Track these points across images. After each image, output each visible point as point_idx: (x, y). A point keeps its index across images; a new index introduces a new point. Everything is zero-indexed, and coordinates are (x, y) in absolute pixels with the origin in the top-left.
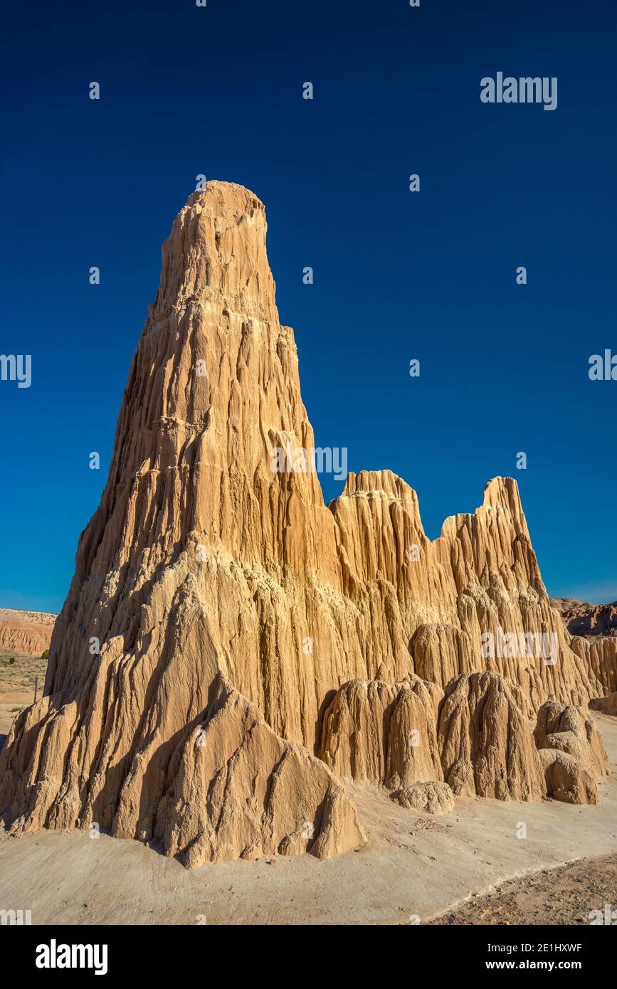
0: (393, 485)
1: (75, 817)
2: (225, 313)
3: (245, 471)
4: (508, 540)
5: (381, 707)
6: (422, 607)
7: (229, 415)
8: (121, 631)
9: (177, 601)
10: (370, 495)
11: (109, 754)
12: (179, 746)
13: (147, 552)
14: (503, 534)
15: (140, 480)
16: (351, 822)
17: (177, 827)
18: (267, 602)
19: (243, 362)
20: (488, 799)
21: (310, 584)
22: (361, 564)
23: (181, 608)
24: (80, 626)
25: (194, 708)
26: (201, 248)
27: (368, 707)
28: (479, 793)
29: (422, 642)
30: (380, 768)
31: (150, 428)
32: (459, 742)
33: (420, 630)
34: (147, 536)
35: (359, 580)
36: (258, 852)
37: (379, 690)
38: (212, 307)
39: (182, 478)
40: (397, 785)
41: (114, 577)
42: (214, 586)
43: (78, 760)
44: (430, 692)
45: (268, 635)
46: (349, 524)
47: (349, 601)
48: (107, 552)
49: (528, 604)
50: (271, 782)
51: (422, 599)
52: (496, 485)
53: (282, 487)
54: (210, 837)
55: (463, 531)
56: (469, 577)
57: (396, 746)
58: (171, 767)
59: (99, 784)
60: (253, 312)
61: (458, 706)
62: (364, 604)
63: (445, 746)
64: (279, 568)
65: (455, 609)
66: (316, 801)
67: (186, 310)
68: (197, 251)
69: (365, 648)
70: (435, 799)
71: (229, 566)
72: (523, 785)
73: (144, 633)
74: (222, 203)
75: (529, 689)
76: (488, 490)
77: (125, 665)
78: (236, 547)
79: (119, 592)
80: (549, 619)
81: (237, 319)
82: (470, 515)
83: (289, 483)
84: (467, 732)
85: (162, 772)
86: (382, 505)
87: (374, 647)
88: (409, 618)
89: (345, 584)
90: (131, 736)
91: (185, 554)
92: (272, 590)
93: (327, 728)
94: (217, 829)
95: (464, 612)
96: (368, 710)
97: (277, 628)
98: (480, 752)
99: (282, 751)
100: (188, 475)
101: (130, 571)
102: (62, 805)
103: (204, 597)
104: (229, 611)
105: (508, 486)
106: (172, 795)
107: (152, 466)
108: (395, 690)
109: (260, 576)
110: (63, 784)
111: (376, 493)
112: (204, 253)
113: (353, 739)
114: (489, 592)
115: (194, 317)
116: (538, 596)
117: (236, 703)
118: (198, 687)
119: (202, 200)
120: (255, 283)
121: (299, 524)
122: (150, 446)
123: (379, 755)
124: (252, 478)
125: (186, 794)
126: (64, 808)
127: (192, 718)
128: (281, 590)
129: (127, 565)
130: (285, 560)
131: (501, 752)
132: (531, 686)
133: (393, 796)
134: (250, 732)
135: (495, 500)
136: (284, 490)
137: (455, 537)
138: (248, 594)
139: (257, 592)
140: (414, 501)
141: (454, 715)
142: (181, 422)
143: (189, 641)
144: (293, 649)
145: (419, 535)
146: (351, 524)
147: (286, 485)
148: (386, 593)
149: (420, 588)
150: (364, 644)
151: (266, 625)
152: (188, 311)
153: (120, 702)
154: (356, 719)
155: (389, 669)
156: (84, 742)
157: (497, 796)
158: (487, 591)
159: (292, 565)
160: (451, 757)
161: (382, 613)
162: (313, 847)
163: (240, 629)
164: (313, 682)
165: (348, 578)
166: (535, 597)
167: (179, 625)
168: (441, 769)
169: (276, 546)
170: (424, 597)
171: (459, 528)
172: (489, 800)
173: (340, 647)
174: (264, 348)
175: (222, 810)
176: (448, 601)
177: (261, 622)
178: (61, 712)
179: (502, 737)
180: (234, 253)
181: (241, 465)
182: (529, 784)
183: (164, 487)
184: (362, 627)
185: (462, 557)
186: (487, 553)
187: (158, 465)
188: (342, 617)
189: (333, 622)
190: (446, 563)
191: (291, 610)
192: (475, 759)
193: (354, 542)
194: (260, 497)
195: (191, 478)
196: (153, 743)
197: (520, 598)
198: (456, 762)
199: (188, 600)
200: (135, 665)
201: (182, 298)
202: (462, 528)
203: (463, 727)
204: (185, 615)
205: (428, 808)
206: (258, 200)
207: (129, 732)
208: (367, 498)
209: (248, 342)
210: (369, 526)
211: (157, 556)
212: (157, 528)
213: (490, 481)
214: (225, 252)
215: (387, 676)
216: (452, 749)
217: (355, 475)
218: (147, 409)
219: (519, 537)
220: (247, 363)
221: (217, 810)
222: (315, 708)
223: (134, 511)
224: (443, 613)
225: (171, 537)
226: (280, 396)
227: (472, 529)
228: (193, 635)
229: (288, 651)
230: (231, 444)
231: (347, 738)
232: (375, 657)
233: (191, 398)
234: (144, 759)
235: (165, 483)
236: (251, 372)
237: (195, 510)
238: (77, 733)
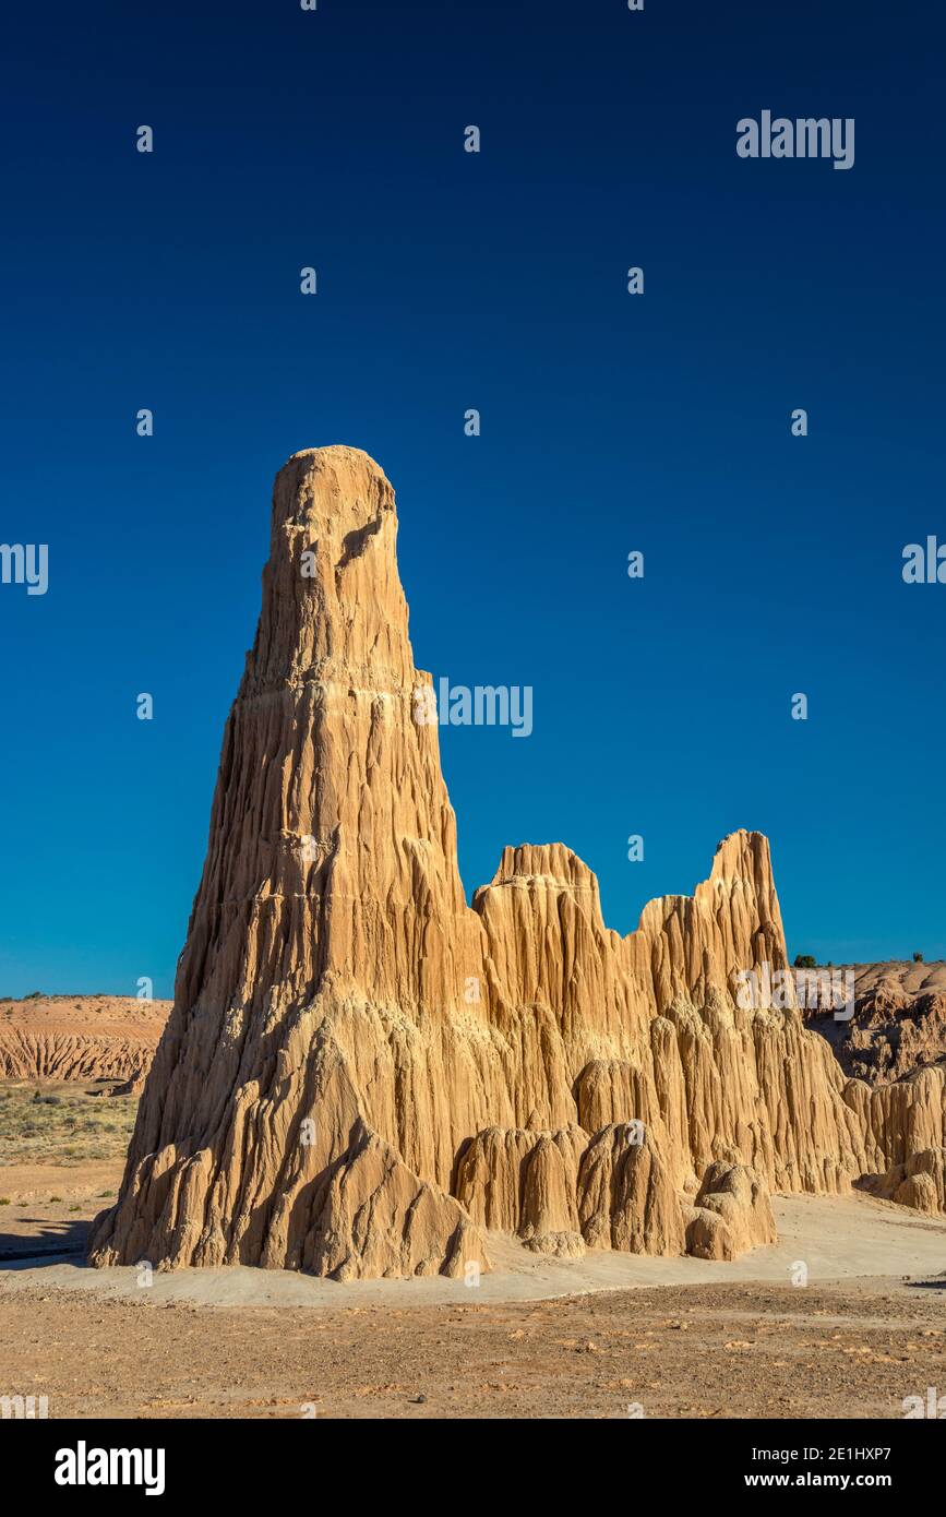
0: (565, 866)
1: (222, 1256)
2: (351, 694)
3: (377, 896)
4: (745, 932)
5: (518, 1155)
6: (595, 1037)
7: (359, 830)
8: (252, 1077)
9: (315, 1046)
10: (531, 883)
11: (252, 1196)
12: (323, 1185)
13: (276, 990)
14: (737, 923)
15: (261, 904)
16: (479, 1250)
17: (326, 1253)
18: (403, 1045)
19: (373, 758)
20: (623, 1252)
21: (448, 1022)
22: (515, 979)
23: (320, 1054)
24: (196, 1068)
25: (336, 1151)
26: (319, 599)
27: (505, 1155)
28: (615, 1246)
29: (589, 1083)
30: (515, 1219)
31: (267, 839)
32: (597, 1195)
33: (589, 1068)
34: (273, 971)
35: (509, 1004)
36: (397, 1272)
37: (517, 1138)
38: (336, 689)
39: (312, 909)
40: (531, 1234)
41: (237, 1015)
42: (351, 1031)
43: (219, 1204)
44: (572, 1142)
45: (403, 1080)
46: (501, 927)
47: (496, 1032)
48: (223, 985)
49: (765, 1029)
50: (409, 1215)
51: (594, 1027)
52: (735, 844)
53: (419, 912)
54: (356, 1260)
55: (672, 921)
56: (675, 989)
57: (532, 1195)
58: (315, 1205)
59: (245, 1224)
60: (383, 685)
61: (600, 1158)
62: (515, 1036)
63: (584, 1199)
64: (414, 1005)
65: (646, 1038)
66: (448, 1232)
67: (304, 690)
68: (314, 601)
69: (513, 1092)
70: (565, 1246)
71: (364, 1007)
72: (660, 1240)
73: (282, 1078)
74: (336, 491)
75: (751, 1153)
76: (720, 854)
77: (264, 1111)
78: (370, 984)
79: (244, 1034)
80: (797, 1052)
81: (365, 697)
82: (684, 897)
83: (426, 907)
84: (608, 1185)
85: (308, 1210)
86: (547, 897)
87: (526, 1090)
88: (575, 1051)
89: (492, 1009)
90: (273, 1179)
91: (320, 997)
92: (408, 1031)
93: (462, 1176)
94: (362, 1254)
95: (659, 1043)
96: (505, 1159)
97: (412, 1072)
98: (618, 1206)
99: (419, 1188)
100: (318, 907)
101: (257, 1009)
102: (208, 1245)
103: (340, 1039)
104: (366, 1056)
105: (755, 844)
106: (320, 1228)
107: (272, 891)
108: (534, 1138)
109: (395, 1015)
110: (204, 1227)
111: (540, 879)
112: (322, 607)
113: (488, 1188)
114: (703, 1013)
115: (315, 703)
116: (783, 1019)
117: (377, 1145)
118: (340, 1131)
119: (309, 488)
120: (386, 641)
121: (436, 954)
122: (269, 862)
123: (514, 1205)
124: (385, 902)
125: (333, 1226)
126: (211, 1247)
127: (334, 1160)
128: (417, 1030)
129: (251, 1003)
130: (421, 994)
131: (641, 1205)
132: (755, 1149)
133: (523, 1244)
134: (390, 1171)
135: (732, 868)
136: (420, 915)
137: (659, 929)
138: (383, 1037)
139: (392, 1034)
140: (593, 889)
141: (595, 1167)
142: (307, 839)
143: (330, 1086)
144: (428, 1093)
145: (596, 938)
146: (503, 925)
147: (422, 910)
148: (543, 1021)
149: (593, 1011)
150: (513, 1086)
151: (401, 1069)
152: (307, 690)
153: (261, 1147)
154: (492, 1168)
155: (543, 1117)
156: (225, 1187)
157: (632, 1250)
158: (699, 1011)
159: (428, 1001)
160: (589, 1209)
161: (537, 1047)
162: (445, 1270)
163: (376, 1074)
164: (449, 1129)
165: (495, 1001)
166: (779, 1020)
167: (319, 1072)
168: (577, 1221)
169: (411, 980)
170: (598, 1023)
171: (667, 917)
172: (624, 1254)
173: (481, 1090)
174: (396, 732)
175: (366, 1239)
176: (635, 1026)
177: (396, 1066)
178: (198, 1158)
179: (641, 1191)
180: (359, 601)
181: (374, 890)
182: (667, 1240)
183: (290, 915)
184: (511, 1063)
185: (667, 960)
186: (705, 956)
187: (280, 888)
188: (484, 1056)
189: (472, 1062)
190: (643, 969)
191: (427, 1051)
192: (613, 1213)
193: (507, 951)
194: (393, 923)
195: (322, 910)
196: (298, 1184)
197: (754, 1021)
198: (593, 1215)
199: (327, 1046)
200: (275, 1110)
201: (297, 671)
202: (672, 915)
203: (603, 1179)
204: (325, 1061)
205: (556, 1253)
206: (386, 482)
207: (270, 1176)
208: (526, 888)
209: (378, 731)
210: (528, 928)
211: (287, 996)
212: (285, 964)
213: (726, 839)
214: (348, 598)
215: (540, 1125)
216: (591, 1202)
217: (513, 849)
218: (261, 813)
219: (764, 928)
220: (378, 760)
221: (362, 1239)
222: (450, 1156)
223: (255, 941)
224: (626, 1043)
225: (302, 975)
226: (415, 782)
227: (685, 919)
228: (333, 1080)
229: (423, 1095)
230: (362, 866)
231: (482, 1188)
232: (526, 1101)
233: (317, 811)
234: (290, 1199)
235: (291, 911)
236: (382, 772)
237: (328, 948)
238: (216, 1178)
